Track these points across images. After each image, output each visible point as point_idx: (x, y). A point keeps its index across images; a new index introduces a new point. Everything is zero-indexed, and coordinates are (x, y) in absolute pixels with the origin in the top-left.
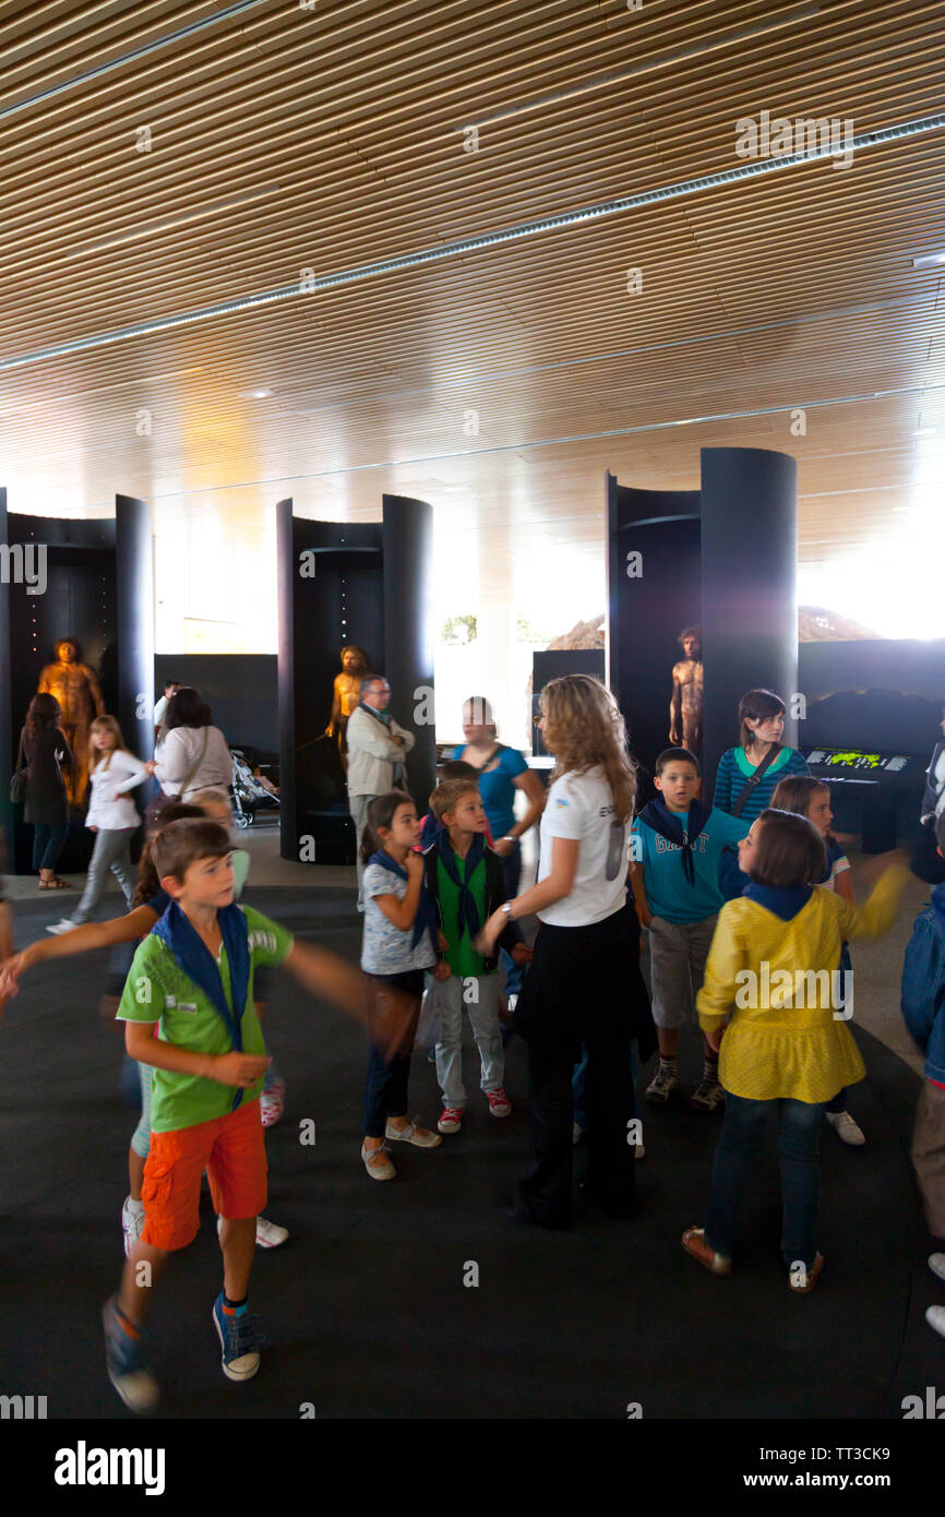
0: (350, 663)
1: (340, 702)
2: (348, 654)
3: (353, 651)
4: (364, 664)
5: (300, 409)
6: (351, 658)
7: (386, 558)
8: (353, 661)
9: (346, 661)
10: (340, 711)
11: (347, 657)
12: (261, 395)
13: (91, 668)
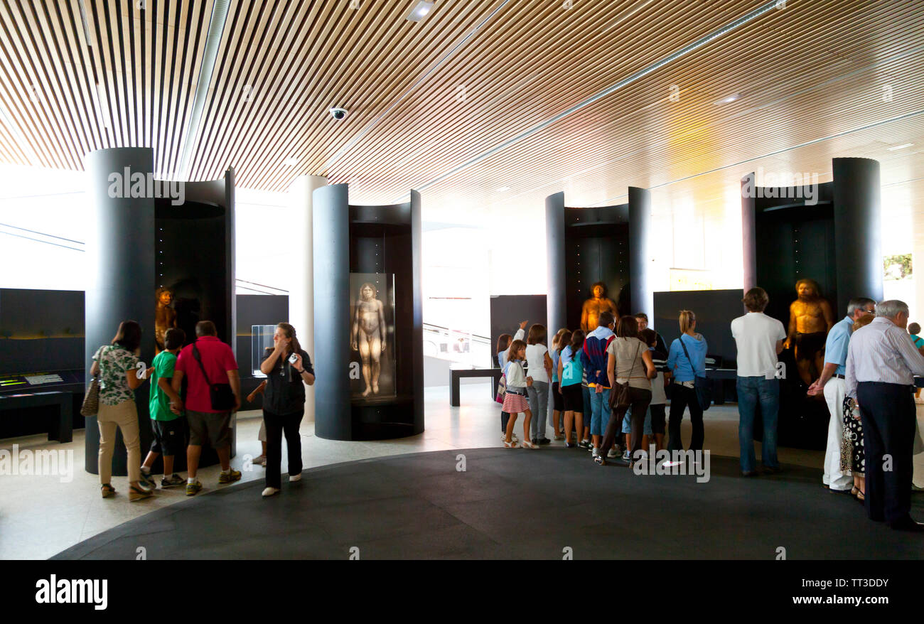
0: (804, 292)
1: (796, 322)
2: (802, 285)
3: (806, 283)
4: (817, 293)
5: (760, 105)
6: (805, 289)
7: (837, 208)
8: (807, 290)
9: (800, 291)
10: (795, 329)
11: (801, 288)
12: (731, 100)
13: (613, 301)
